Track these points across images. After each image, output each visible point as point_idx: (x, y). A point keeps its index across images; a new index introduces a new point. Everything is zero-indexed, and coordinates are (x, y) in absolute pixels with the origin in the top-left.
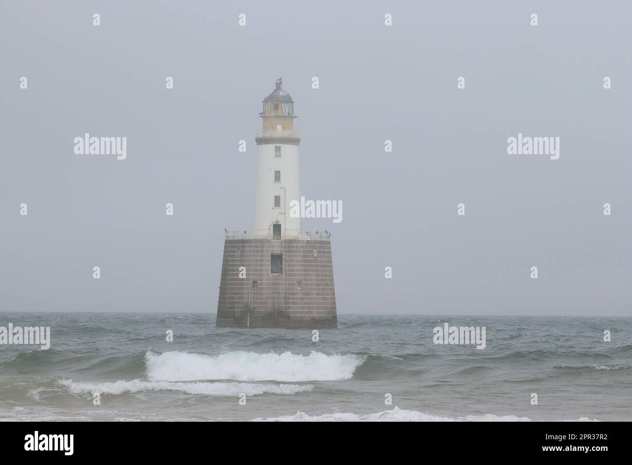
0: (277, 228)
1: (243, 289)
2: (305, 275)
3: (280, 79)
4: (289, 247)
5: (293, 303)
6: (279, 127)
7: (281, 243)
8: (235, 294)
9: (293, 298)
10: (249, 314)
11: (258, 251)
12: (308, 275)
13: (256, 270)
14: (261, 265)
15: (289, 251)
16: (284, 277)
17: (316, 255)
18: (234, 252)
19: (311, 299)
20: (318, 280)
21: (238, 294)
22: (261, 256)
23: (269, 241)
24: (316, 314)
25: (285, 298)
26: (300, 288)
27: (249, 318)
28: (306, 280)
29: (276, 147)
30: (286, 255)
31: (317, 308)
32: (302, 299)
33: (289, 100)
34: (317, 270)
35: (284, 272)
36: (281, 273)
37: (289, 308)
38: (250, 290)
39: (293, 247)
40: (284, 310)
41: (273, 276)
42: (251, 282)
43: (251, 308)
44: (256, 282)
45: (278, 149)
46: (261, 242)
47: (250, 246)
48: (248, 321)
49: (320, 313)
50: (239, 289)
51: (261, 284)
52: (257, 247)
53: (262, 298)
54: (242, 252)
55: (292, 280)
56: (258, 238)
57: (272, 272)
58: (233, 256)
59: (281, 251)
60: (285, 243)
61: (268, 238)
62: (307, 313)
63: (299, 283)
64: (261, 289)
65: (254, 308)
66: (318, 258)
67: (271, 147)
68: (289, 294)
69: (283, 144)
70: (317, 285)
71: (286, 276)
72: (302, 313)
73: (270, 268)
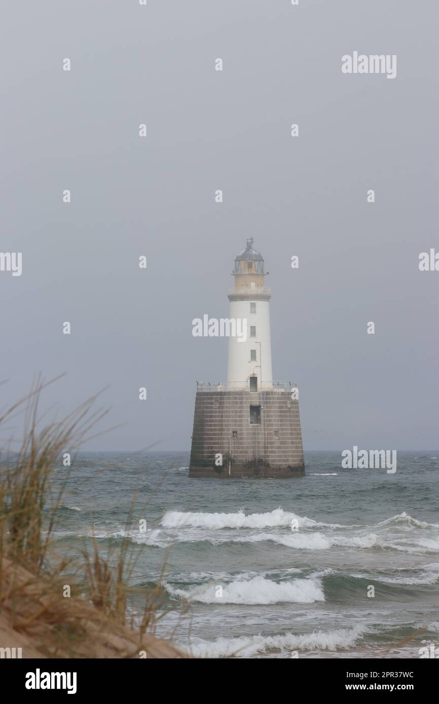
0: (253, 380)
1: (224, 439)
2: (281, 425)
3: (252, 239)
4: (267, 398)
5: (272, 452)
6: (253, 284)
7: (259, 394)
8: (214, 443)
9: (272, 447)
10: (230, 463)
11: (237, 403)
12: (284, 425)
13: (236, 421)
14: (240, 416)
15: (267, 403)
16: (263, 427)
17: (289, 406)
18: (212, 403)
19: (287, 447)
20: (292, 429)
21: (218, 443)
22: (240, 407)
23: (247, 393)
24: (293, 462)
25: (265, 447)
26: (277, 438)
27: (230, 467)
28: (282, 430)
29: (251, 303)
30: (264, 406)
31: (292, 456)
32: (279, 447)
33: (260, 259)
34: (291, 421)
35: (262, 422)
36: (260, 423)
37: (268, 456)
38: (230, 439)
39: (270, 398)
40: (264, 459)
41: (253, 426)
42: (231, 432)
43: (232, 457)
44: (236, 432)
45: (253, 305)
46: (240, 394)
47: (229, 398)
48: (230, 470)
49: (294, 461)
50: (219, 439)
51: (241, 434)
52: (236, 398)
53: (242, 448)
54: (220, 403)
55: (270, 430)
56: (237, 390)
57: (251, 423)
58: (211, 408)
59: (260, 402)
60: (263, 395)
61: (246, 390)
62: (284, 461)
63: (276, 433)
64: (241, 439)
65: (235, 456)
66: (290, 408)
67: (246, 304)
68: (268, 443)
69: (258, 300)
70: (291, 434)
71: (264, 426)
72: (280, 461)
73: (249, 419)
